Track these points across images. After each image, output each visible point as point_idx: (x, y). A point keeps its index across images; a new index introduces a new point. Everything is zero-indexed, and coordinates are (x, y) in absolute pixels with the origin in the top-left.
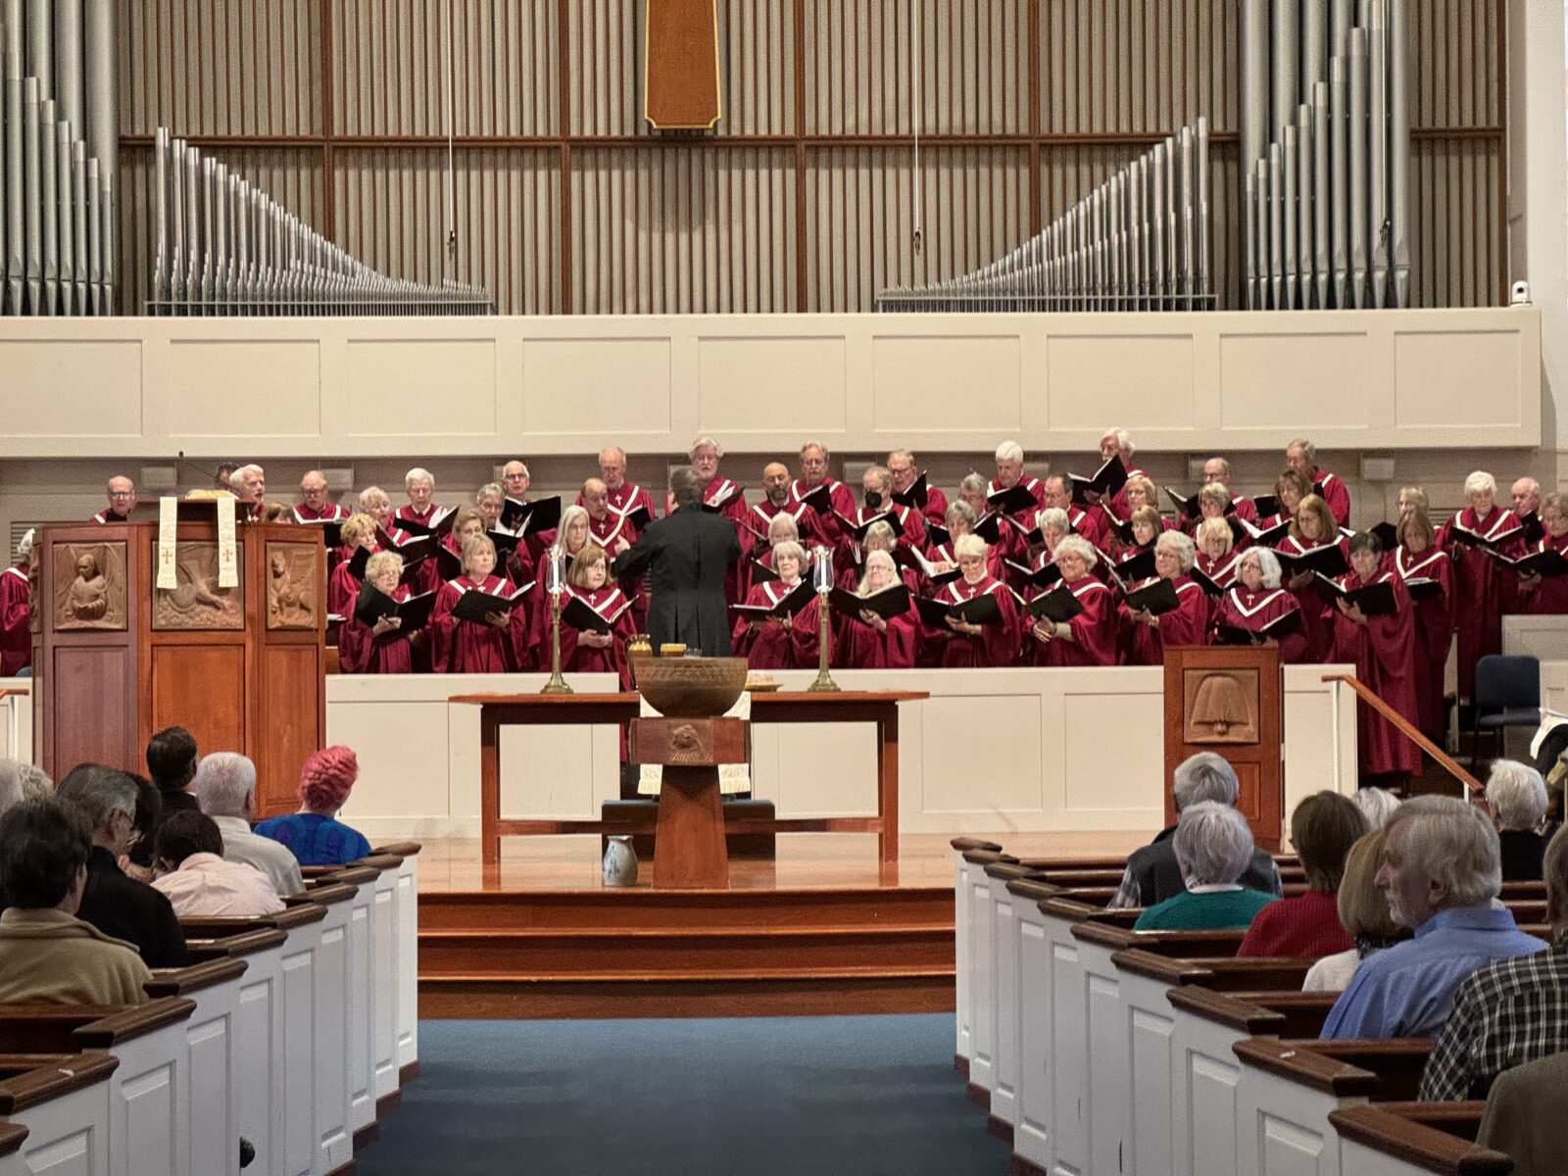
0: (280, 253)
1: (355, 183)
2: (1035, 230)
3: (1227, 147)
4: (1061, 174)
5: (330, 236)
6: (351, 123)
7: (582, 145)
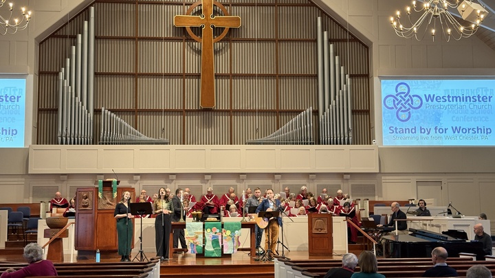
0: (126, 132)
1: (142, 118)
2: (278, 129)
3: (316, 113)
4: (283, 118)
5: (136, 129)
6: (141, 106)
7: (187, 111)
